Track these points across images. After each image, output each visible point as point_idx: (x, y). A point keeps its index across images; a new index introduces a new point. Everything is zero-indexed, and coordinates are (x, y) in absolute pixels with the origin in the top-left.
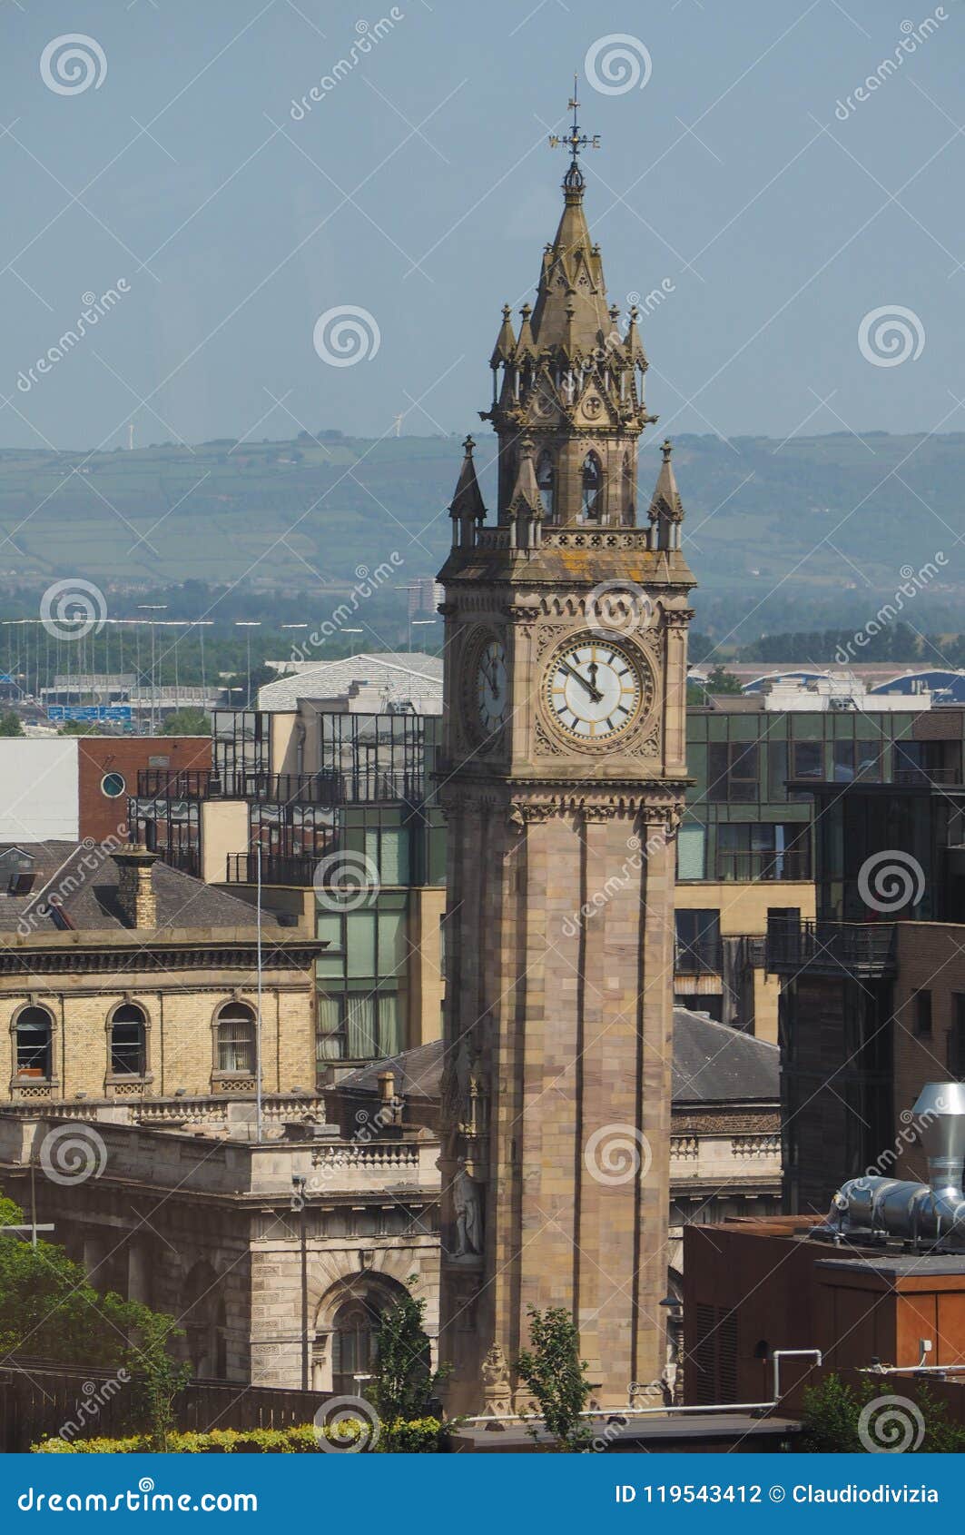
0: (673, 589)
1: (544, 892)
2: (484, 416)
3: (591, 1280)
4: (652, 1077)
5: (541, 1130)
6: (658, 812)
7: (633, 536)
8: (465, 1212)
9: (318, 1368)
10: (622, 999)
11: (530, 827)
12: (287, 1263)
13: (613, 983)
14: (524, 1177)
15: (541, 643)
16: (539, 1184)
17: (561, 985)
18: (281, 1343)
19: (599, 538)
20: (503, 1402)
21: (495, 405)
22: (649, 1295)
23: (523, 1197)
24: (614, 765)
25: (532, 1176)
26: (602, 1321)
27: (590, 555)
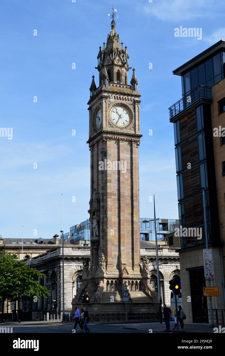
0: (136, 96)
1: (111, 156)
2: (96, 68)
3: (123, 240)
4: (135, 197)
5: (111, 207)
6: (135, 141)
7: (127, 86)
8: (95, 228)
9: (73, 288)
10: (128, 180)
11: (107, 142)
12: (67, 268)
13: (126, 177)
14: (108, 217)
15: (109, 104)
16: (111, 219)
17: (115, 176)
18: (67, 283)
19: (120, 86)
20: (104, 267)
21: (98, 66)
22: (136, 244)
23: (108, 221)
24: (125, 131)
25: (110, 217)
26: (126, 250)
27: (118, 88)
